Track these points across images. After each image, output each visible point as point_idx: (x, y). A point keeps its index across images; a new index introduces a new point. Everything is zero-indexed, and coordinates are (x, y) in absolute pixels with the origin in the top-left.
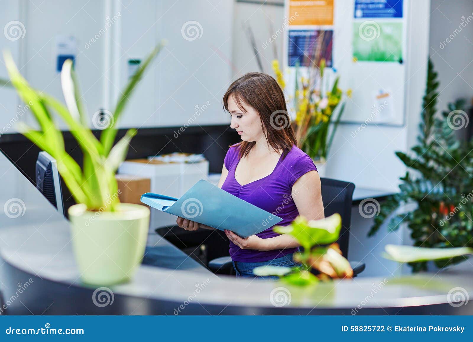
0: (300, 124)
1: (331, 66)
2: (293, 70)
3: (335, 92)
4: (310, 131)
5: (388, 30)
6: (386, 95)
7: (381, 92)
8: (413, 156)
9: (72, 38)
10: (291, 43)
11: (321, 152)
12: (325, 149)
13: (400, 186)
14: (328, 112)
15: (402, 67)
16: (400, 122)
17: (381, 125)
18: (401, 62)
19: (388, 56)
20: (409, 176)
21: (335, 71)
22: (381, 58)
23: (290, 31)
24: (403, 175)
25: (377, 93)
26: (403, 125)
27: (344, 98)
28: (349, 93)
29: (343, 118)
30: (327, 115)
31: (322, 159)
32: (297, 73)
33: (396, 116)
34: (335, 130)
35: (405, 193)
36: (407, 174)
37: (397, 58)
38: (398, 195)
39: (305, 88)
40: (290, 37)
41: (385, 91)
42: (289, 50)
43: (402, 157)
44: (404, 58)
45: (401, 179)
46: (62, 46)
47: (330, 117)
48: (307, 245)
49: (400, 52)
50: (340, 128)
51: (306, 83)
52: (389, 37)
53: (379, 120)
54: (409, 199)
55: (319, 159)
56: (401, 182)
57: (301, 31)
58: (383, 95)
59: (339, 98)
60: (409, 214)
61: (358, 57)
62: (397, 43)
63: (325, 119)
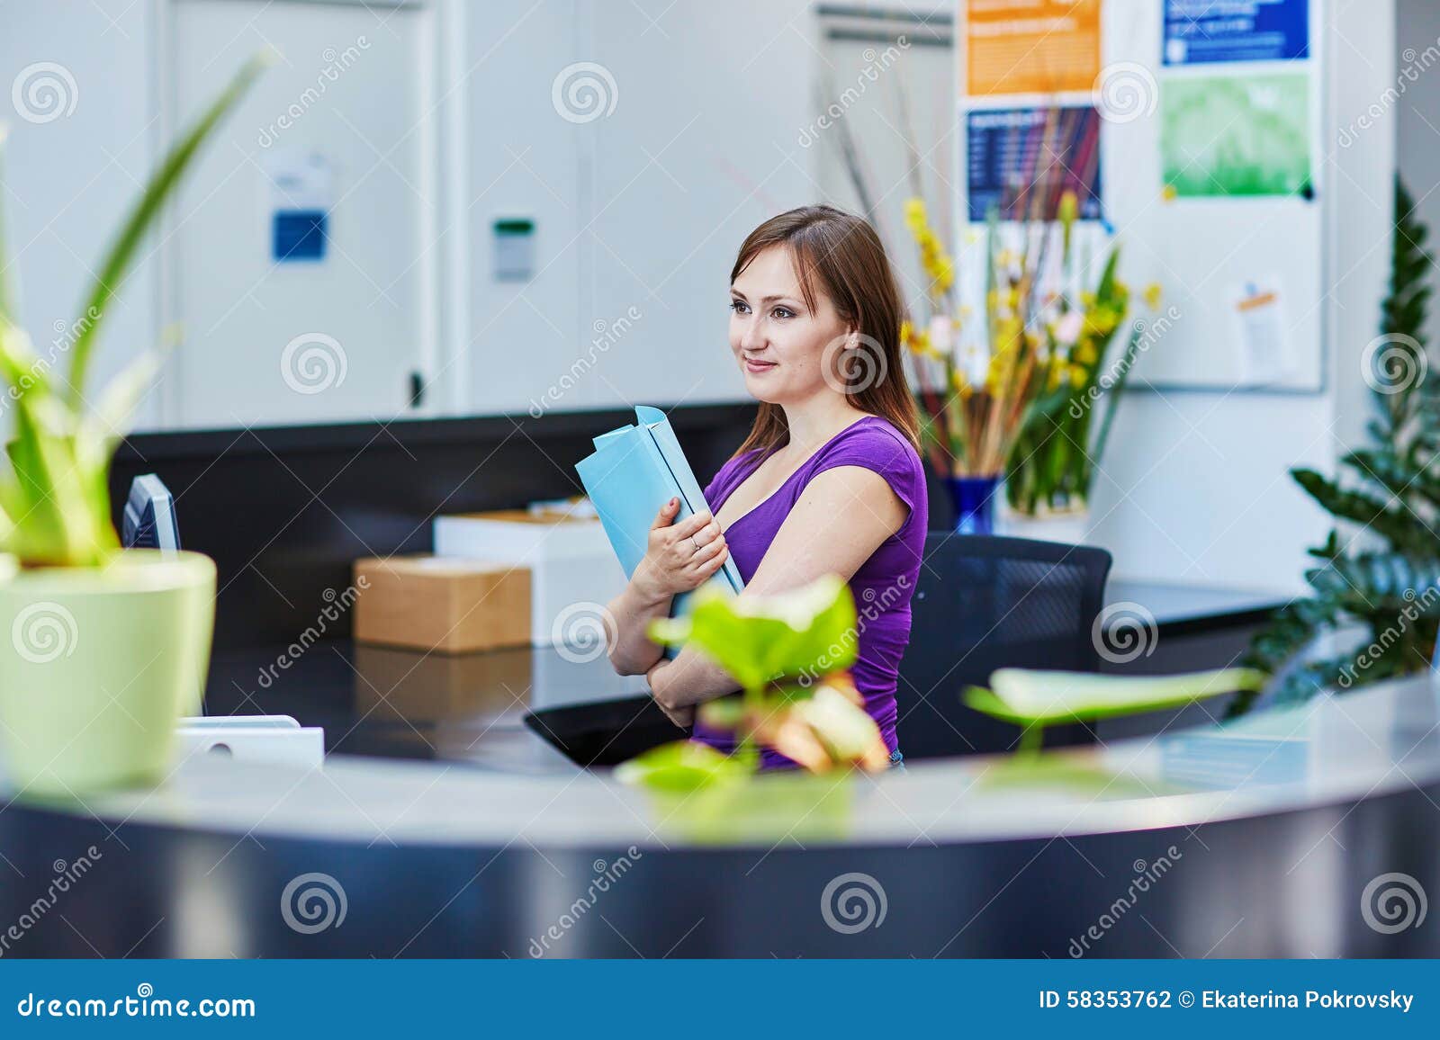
0: (999, 394)
1: (1099, 217)
2: (978, 232)
3: (1108, 294)
4: (1029, 412)
5: (1265, 99)
6: (1267, 299)
7: (1251, 289)
8: (1350, 480)
9: (317, 159)
10: (977, 149)
11: (1072, 481)
12: (1085, 470)
13: (1309, 575)
14: (1088, 354)
15: (1312, 211)
16: (1311, 379)
17: (1254, 390)
18: (1308, 193)
19: (1267, 177)
20: (1338, 544)
21: (1110, 230)
22: (1248, 185)
23: (972, 114)
24: (1321, 542)
25: (1238, 293)
26: (1321, 390)
27: (1135, 312)
28: (1152, 297)
29: (1136, 375)
30: (1084, 365)
31: (1076, 501)
32: (993, 242)
33: (1299, 363)
34: (1111, 411)
35: (1331, 599)
36: (1332, 538)
37: (1295, 184)
38: (1307, 603)
39: (1013, 283)
40: (971, 132)
41: (1264, 285)
42: (970, 171)
43: (1311, 483)
44: (1317, 183)
45: (1314, 552)
46: (287, 182)
47: (1094, 370)
48: (752, 677)
49: (1305, 164)
50: (1126, 405)
51: (1015, 269)
52: (1268, 121)
53: (1244, 376)
54: (1342, 616)
55: (1067, 501)
56: (1313, 563)
57: (1003, 112)
58: (1257, 300)
59: (1120, 311)
60: (1342, 661)
61: (1179, 184)
62: (1294, 138)
63: (1079, 377)
